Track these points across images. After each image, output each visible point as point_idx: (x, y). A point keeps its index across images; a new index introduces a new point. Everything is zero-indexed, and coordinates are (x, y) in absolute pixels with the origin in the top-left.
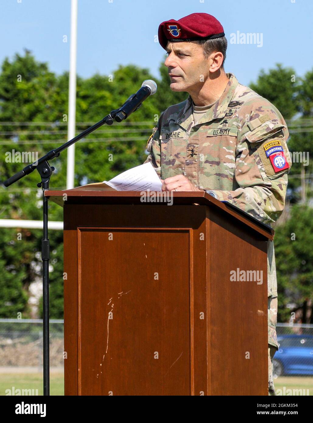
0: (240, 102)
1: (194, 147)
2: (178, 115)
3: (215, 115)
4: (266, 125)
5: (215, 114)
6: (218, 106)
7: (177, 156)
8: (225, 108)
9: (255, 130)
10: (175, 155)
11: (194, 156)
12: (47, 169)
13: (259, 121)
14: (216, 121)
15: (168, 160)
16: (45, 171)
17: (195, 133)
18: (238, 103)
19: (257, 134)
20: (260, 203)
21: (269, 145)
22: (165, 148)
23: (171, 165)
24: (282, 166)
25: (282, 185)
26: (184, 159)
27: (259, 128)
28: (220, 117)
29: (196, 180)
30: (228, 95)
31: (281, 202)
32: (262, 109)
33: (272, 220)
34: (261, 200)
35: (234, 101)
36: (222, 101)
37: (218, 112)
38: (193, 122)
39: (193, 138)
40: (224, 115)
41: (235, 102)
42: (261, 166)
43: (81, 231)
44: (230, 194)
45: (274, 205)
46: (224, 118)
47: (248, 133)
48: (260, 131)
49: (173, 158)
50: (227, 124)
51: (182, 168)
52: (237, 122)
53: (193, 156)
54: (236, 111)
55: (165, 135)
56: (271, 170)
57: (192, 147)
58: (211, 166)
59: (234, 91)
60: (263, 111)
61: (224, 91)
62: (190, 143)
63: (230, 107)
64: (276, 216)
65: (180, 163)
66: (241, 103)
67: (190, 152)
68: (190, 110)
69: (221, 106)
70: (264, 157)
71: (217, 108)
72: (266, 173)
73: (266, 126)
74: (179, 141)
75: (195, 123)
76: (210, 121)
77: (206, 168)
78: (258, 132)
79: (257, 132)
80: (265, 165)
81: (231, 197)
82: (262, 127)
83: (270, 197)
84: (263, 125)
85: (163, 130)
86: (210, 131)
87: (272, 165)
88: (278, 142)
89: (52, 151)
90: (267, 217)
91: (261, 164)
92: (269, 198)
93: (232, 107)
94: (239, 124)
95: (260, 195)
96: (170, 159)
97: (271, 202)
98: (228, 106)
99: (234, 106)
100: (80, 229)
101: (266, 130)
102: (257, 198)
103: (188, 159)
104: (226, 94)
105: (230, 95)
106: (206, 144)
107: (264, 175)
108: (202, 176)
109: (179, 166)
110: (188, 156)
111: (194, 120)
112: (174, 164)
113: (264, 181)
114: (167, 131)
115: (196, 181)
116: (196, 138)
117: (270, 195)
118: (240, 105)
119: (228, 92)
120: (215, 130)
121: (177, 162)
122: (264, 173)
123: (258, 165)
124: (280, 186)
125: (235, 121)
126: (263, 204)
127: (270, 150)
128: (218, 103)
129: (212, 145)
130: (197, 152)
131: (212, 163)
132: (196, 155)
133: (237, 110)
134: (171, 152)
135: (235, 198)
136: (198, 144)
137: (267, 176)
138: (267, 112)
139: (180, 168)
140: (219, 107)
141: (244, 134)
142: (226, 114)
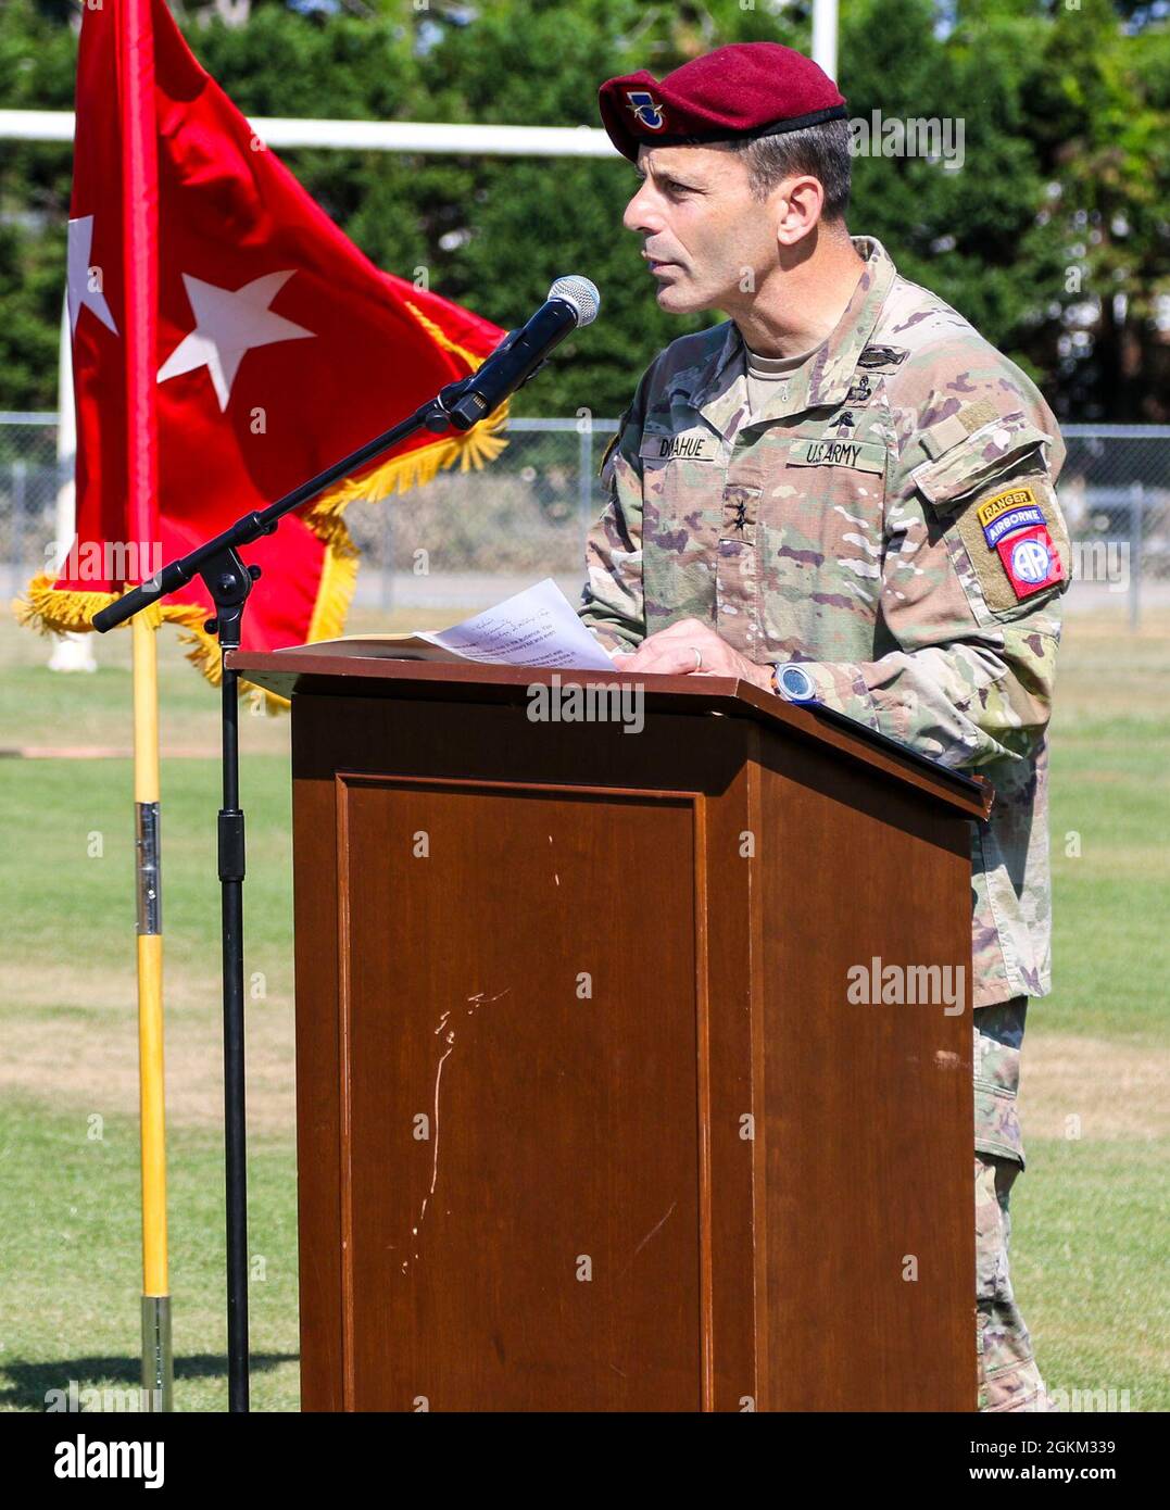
0: (897, 352)
1: (746, 496)
2: (701, 376)
3: (816, 393)
4: (985, 436)
5: (815, 388)
6: (825, 361)
7: (692, 520)
8: (848, 369)
9: (948, 456)
10: (687, 518)
11: (746, 526)
12: (233, 577)
13: (960, 424)
14: (818, 412)
15: (664, 533)
16: (229, 582)
17: (748, 451)
18: (888, 356)
19: (952, 469)
20: (964, 702)
21: (994, 506)
22: (656, 487)
23: (675, 552)
24: (1040, 574)
25: (1042, 639)
26: (713, 533)
27: (962, 447)
28: (830, 400)
29: (753, 606)
30: (860, 322)
31: (1040, 696)
32: (968, 382)
33: (1011, 753)
34: (970, 692)
35: (879, 346)
36: (839, 344)
37: (825, 383)
38: (746, 408)
39: (741, 466)
40: (842, 393)
41: (881, 351)
42: (969, 577)
43: (348, 786)
44: (860, 677)
45: (1014, 706)
46: (842, 404)
47: (921, 469)
48: (963, 460)
49: (680, 528)
50: (850, 428)
51: (707, 562)
52: (885, 426)
53: (741, 527)
54: (881, 386)
55: (656, 444)
56: (1006, 593)
57: (740, 498)
58: (798, 566)
59: (878, 309)
60: (972, 389)
61: (847, 310)
62: (732, 482)
63: (864, 366)
64: (1024, 739)
65: (702, 547)
66: (899, 356)
67: (734, 514)
68: (738, 365)
69: (837, 362)
70: (979, 547)
71: (822, 367)
72: (986, 602)
73: (985, 439)
74: (700, 470)
75: (751, 413)
76: (797, 412)
77: (784, 573)
78: (959, 462)
79: (953, 463)
80: (982, 573)
81: (863, 687)
82: (971, 444)
83: (1000, 682)
84: (974, 437)
85: (650, 423)
86: (795, 445)
87: (1005, 572)
88: (1026, 493)
89: (250, 517)
90: (990, 743)
91: (970, 572)
92: (998, 684)
93: (870, 366)
94: (889, 433)
95: (967, 675)
96: (672, 530)
97: (1004, 698)
98: (859, 364)
99: (876, 365)
100: (344, 779)
101: (983, 455)
102: (955, 688)
103: (727, 537)
104: (853, 319)
105: (867, 322)
106: (784, 491)
107: (981, 610)
108: (771, 597)
109: (700, 556)
110: (726, 526)
111: (748, 403)
112: (684, 546)
113: (979, 627)
114: (663, 429)
115: (754, 611)
116: (752, 467)
117: (999, 673)
118: (895, 362)
119: (860, 313)
120: (815, 442)
121: (692, 545)
122: (982, 601)
123: (961, 573)
124: (1034, 642)
125: (878, 422)
126: (976, 704)
127: (999, 523)
128: (825, 350)
129: (803, 495)
130: (754, 512)
131: (802, 556)
132: (753, 523)
133: (886, 383)
134: (674, 506)
135: (876, 690)
136: (758, 488)
137: (991, 612)
138: (988, 392)
139: (701, 561)
140: (829, 364)
141: (909, 470)
142: (850, 392)
